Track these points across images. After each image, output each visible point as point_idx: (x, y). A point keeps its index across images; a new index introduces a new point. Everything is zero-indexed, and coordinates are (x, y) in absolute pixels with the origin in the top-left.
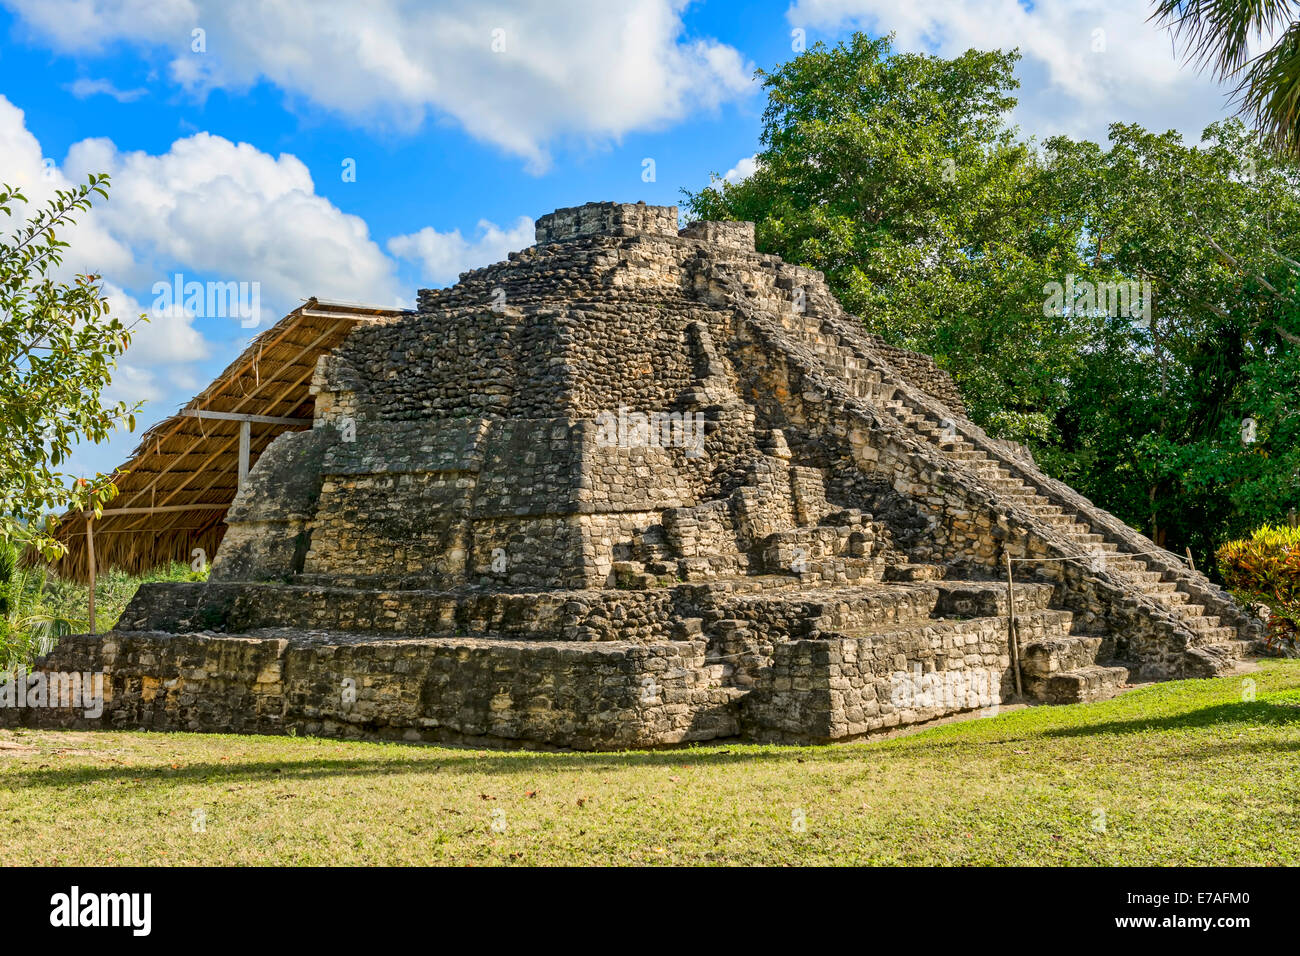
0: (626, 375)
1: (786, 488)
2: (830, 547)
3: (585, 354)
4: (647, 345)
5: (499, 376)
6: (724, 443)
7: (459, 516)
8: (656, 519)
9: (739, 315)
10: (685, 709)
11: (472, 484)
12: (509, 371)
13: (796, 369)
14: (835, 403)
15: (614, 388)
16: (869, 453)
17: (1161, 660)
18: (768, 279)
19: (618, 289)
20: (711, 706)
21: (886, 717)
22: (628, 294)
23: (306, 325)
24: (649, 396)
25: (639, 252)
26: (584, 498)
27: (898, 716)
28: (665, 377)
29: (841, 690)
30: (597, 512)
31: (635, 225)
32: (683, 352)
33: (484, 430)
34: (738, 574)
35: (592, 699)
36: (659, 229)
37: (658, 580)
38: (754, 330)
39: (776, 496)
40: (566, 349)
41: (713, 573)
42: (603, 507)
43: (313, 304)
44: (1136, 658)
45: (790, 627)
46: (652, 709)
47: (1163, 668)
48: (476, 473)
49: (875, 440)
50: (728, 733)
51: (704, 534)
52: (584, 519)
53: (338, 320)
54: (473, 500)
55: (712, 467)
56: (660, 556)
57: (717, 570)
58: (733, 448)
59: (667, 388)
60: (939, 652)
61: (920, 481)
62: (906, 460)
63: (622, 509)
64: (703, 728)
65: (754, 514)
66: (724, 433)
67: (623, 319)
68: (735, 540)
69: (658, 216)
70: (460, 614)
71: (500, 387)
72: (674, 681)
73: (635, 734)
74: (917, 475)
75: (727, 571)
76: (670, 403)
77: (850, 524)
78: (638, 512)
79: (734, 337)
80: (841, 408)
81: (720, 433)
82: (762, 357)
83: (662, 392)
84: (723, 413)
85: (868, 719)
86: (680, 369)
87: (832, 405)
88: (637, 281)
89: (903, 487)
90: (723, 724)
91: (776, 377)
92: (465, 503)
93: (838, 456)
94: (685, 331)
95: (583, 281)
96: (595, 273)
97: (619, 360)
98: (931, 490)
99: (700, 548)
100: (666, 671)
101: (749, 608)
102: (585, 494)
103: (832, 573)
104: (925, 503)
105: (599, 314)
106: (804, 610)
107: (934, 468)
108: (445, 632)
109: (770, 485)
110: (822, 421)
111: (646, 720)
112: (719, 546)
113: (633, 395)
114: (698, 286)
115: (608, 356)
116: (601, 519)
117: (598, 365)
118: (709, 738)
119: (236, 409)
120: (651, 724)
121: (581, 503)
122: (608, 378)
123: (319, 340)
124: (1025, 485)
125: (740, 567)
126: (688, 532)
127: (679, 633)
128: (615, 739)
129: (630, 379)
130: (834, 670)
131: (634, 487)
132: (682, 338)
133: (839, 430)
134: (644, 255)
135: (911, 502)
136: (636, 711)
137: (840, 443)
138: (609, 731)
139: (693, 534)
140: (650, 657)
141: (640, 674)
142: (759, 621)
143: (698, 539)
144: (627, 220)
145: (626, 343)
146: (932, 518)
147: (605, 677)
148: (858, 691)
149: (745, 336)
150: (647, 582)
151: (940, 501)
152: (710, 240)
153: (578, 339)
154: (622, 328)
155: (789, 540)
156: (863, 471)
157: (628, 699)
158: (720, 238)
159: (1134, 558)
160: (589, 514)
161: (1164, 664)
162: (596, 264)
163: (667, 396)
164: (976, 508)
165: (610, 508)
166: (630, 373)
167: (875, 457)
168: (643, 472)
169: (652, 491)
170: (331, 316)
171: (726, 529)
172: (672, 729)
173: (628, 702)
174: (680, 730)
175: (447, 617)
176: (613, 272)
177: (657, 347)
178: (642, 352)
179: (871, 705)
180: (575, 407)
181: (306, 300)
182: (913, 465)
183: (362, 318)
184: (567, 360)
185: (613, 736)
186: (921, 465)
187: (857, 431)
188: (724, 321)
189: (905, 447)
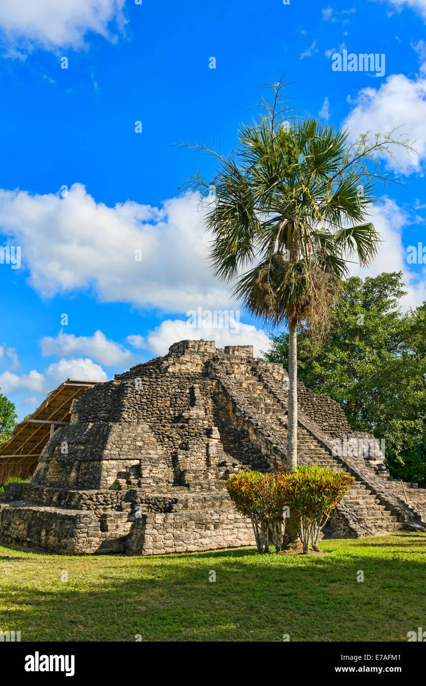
0: (155, 406)
1: (204, 451)
2: (214, 475)
3: (135, 398)
4: (169, 394)
5: (105, 406)
6: (189, 433)
7: (76, 460)
8: (136, 462)
9: (219, 382)
10: (97, 539)
11: (83, 448)
12: (110, 405)
13: (235, 404)
14: (245, 417)
15: (147, 411)
16: (254, 437)
17: (341, 530)
18: (247, 368)
19: (169, 373)
20: (110, 539)
21: (177, 548)
22: (173, 375)
23: (66, 388)
24: (165, 414)
25: (184, 359)
26: (105, 453)
27: (186, 548)
28: (175, 406)
29: (151, 535)
30: (112, 459)
31: (194, 348)
32: (186, 397)
33: (90, 427)
34: (168, 485)
35: (63, 533)
36: (206, 350)
37: (128, 487)
38: (223, 388)
39: (198, 454)
40: (125, 396)
41: (155, 485)
42: (114, 457)
43: (68, 381)
44: (332, 528)
45: (164, 508)
46: (82, 539)
47: (342, 533)
48: (85, 444)
49: (256, 431)
50: (117, 550)
51: (154, 469)
52: (104, 462)
53: (81, 386)
54: (82, 454)
55: (180, 442)
56: (133, 477)
57: (157, 483)
58: (192, 434)
59: (175, 410)
60: (217, 521)
61: (268, 449)
62: (264, 440)
63: (125, 458)
64: (105, 548)
65: (182, 461)
66: (189, 429)
67: (158, 384)
68: (173, 472)
69: (205, 345)
70: (59, 499)
71: (104, 411)
72: (93, 528)
73: (74, 548)
74: (267, 446)
75: (162, 484)
76: (175, 417)
77: (226, 466)
78: (134, 459)
79: (217, 391)
80: (247, 419)
81: (187, 429)
82: (225, 398)
83: (172, 412)
84: (191, 421)
85: (166, 548)
86: (184, 403)
87: (244, 417)
88: (180, 370)
89: (264, 451)
90: (115, 546)
91: (229, 406)
92: (79, 455)
93: (243, 438)
94: (189, 389)
95: (157, 370)
96: (162, 367)
97: (152, 400)
98: (271, 453)
99: (152, 474)
100: (90, 523)
101: (152, 500)
102: (106, 452)
103: (207, 486)
104: (270, 458)
105: (145, 383)
106: (172, 501)
107: (272, 444)
108: (53, 504)
109: (196, 449)
110: (241, 424)
111: (79, 543)
112: (164, 474)
113: (157, 414)
114: (209, 371)
115: (147, 398)
116: (114, 462)
117: (141, 402)
118: (108, 552)
119: (48, 419)
120: (81, 545)
121: (104, 455)
122: (146, 407)
123: (75, 394)
124: (326, 451)
125: (169, 483)
126: (146, 468)
127: (120, 508)
128: (67, 550)
129: (157, 407)
130: (148, 526)
131: (133, 450)
132: (188, 391)
133: (246, 428)
134: (186, 360)
135: (266, 457)
136: (75, 539)
137: (246, 433)
138: (65, 547)
139: (149, 469)
140: (84, 517)
141: (79, 524)
142: (153, 505)
143: (151, 471)
144: (191, 346)
145: (157, 394)
146: (271, 464)
147: (67, 524)
148: (162, 536)
149: (221, 390)
150: (122, 487)
151: (273, 457)
152: (231, 353)
153: (133, 392)
154: (156, 388)
155: (191, 472)
156: (253, 445)
157: (73, 534)
158: (236, 352)
159: (361, 484)
160: (108, 460)
161: (342, 531)
162: (163, 363)
163: (174, 414)
164: (284, 461)
165: (118, 457)
166: (158, 405)
167: (255, 438)
168: (140, 444)
169: (142, 452)
170: (76, 385)
171: (169, 467)
172: (90, 547)
173: (73, 535)
174: (94, 548)
175: (55, 499)
176: (168, 367)
177: (174, 395)
178: (165, 397)
179: (169, 542)
180: (124, 419)
181: (66, 380)
182: (266, 442)
183: (89, 385)
184: (124, 400)
185: (66, 549)
186: (268, 442)
187: (251, 428)
188: (212, 384)
189: (263, 435)
